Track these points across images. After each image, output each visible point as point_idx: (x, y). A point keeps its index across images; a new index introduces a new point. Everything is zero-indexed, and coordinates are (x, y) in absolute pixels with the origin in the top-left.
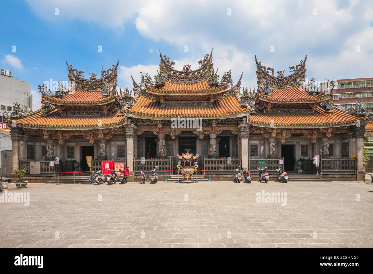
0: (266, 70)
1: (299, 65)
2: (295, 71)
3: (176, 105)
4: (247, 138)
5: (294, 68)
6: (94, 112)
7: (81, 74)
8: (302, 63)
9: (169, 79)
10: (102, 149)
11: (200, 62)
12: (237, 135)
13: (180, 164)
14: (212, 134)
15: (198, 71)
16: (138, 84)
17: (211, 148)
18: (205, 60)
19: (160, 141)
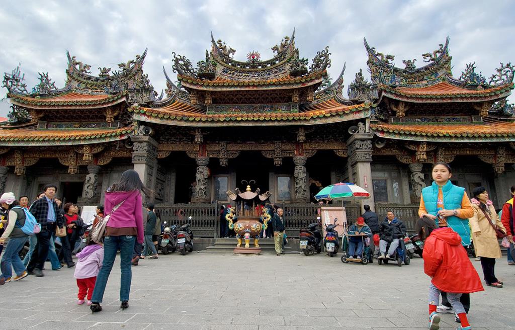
0: (385, 59)
1: (438, 52)
2: (432, 60)
3: (233, 110)
4: (367, 162)
5: (431, 56)
6: (92, 122)
7: (86, 69)
8: (443, 48)
9: (225, 74)
10: (88, 185)
11: (275, 49)
12: (346, 158)
13: (232, 212)
14: (298, 157)
15: (272, 62)
16: (173, 82)
17: (297, 183)
18: (283, 46)
19: (198, 169)
